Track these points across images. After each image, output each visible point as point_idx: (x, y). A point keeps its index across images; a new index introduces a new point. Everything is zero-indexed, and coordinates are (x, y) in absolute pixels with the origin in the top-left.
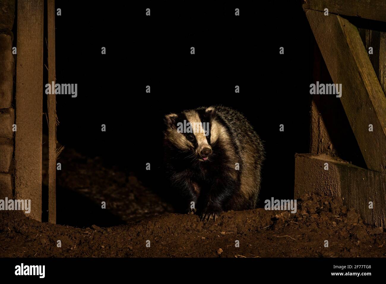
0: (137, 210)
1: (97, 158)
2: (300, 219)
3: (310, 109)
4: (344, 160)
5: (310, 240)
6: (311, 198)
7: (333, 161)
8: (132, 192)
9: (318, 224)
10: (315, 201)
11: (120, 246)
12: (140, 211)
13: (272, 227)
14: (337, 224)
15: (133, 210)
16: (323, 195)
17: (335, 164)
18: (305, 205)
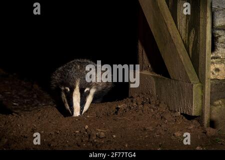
0: (38, 104)
1: (15, 74)
2: (133, 108)
3: (137, 45)
4: (157, 73)
5: (138, 120)
6: (139, 96)
7: (151, 74)
8: (35, 93)
9: (142, 111)
10: (141, 97)
11: (29, 125)
12: (40, 104)
13: (116, 113)
14: (154, 110)
15: (36, 104)
16: (145, 94)
17: (152, 76)
18: (135, 100)
